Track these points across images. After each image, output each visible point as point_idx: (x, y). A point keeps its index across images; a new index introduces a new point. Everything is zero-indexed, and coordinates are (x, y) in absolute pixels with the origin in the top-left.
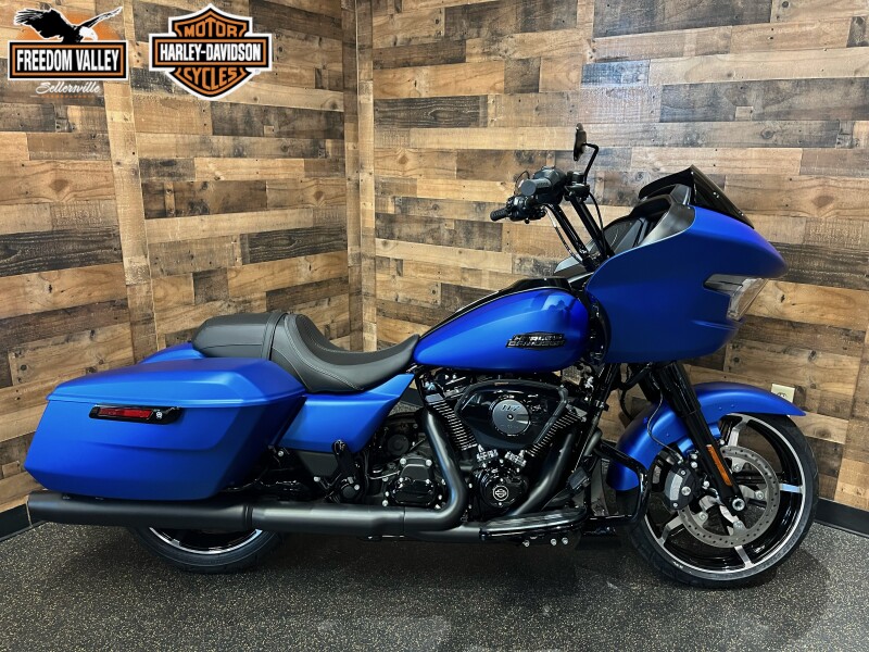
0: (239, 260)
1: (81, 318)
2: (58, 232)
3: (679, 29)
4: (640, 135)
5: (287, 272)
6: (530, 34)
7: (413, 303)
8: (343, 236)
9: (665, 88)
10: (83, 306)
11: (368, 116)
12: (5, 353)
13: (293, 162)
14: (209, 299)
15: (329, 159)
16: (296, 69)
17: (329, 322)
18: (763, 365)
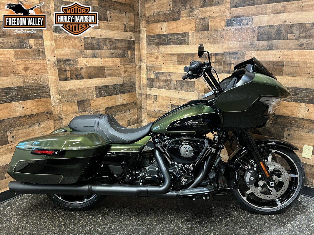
0: (95, 96)
1: (35, 118)
2: (26, 86)
3: (264, 4)
4: (249, 46)
5: (113, 100)
6: (205, 8)
7: (161, 112)
8: (135, 87)
9: (259, 27)
10: (35, 114)
11: (144, 41)
12: (6, 132)
13: (116, 59)
14: (84, 111)
15: (129, 58)
16: (117, 24)
17: (129, 119)
18: (300, 137)
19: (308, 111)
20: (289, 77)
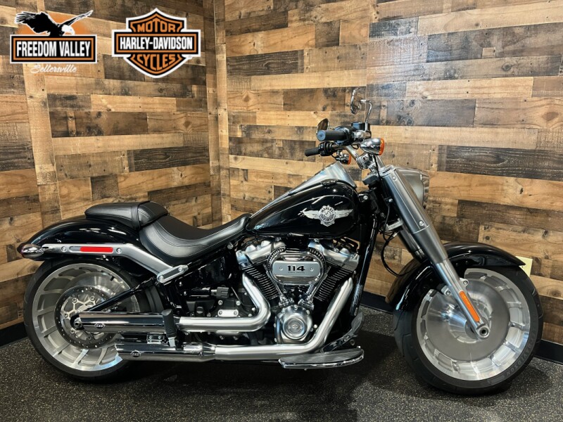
0: (127, 169)
1: (2, 208)
4: (412, 73)
5: (163, 178)
6: (332, 4)
8: (207, 154)
9: (430, 36)
10: (4, 200)
11: (223, 69)
13: (167, 100)
14: (104, 197)
15: (194, 99)
17: (196, 214)
18: (508, 241)
19: (522, 191)
20: (486, 130)
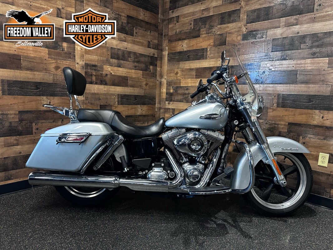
0: (117, 103)
2: (55, 84)
3: (278, 18)
4: (264, 57)
5: (133, 110)
6: (223, 25)
8: (154, 100)
9: (273, 39)
11: (166, 58)
12: (32, 123)
13: (138, 72)
15: (151, 72)
16: (142, 40)
18: (316, 145)
19: (323, 117)
20: (303, 85)
